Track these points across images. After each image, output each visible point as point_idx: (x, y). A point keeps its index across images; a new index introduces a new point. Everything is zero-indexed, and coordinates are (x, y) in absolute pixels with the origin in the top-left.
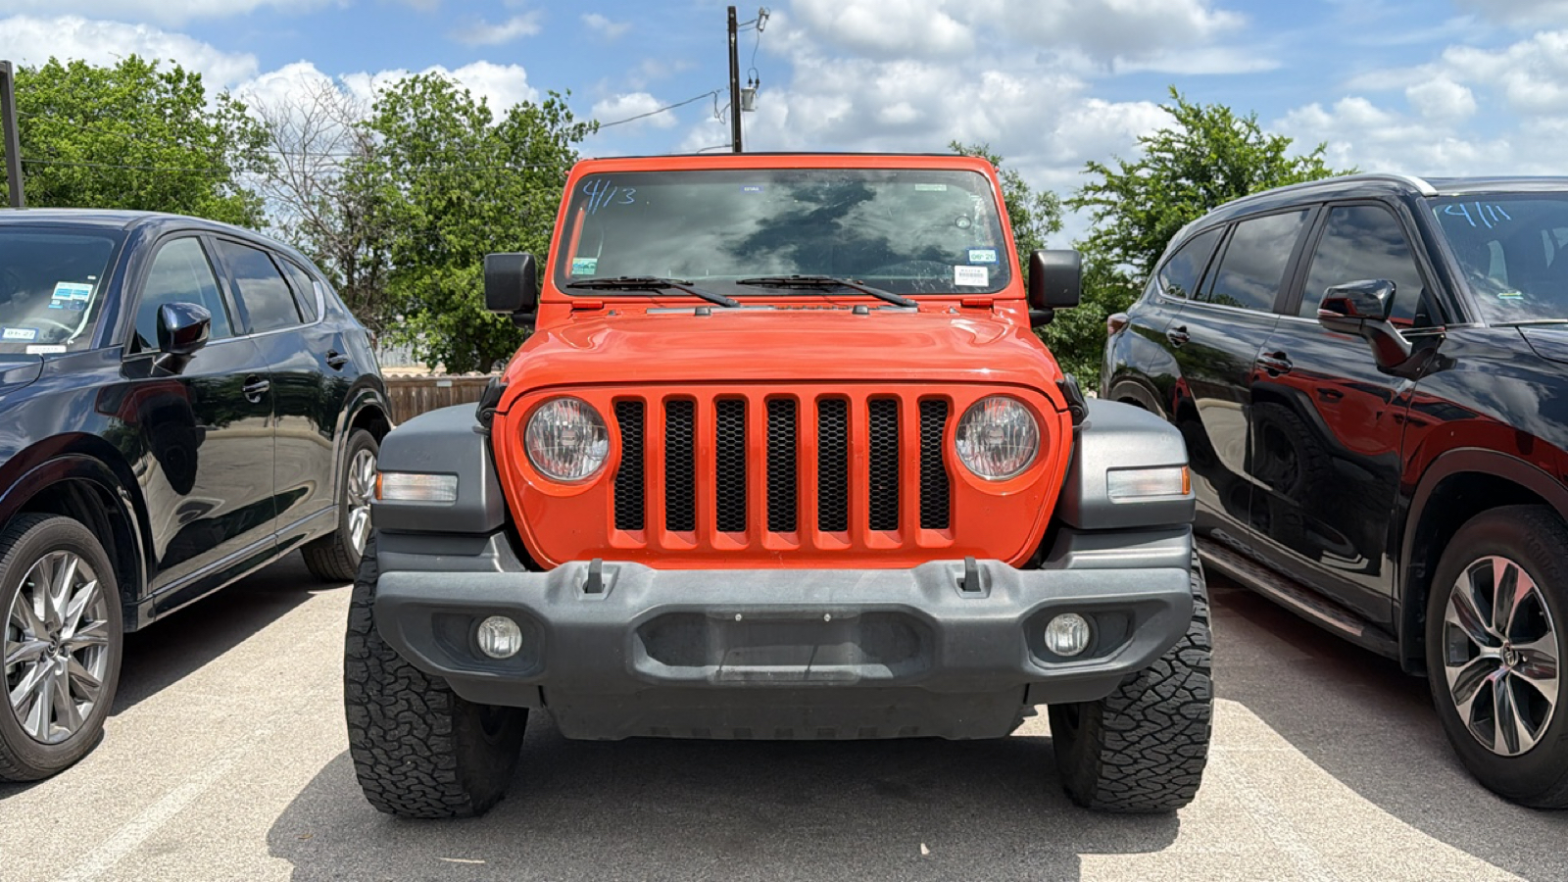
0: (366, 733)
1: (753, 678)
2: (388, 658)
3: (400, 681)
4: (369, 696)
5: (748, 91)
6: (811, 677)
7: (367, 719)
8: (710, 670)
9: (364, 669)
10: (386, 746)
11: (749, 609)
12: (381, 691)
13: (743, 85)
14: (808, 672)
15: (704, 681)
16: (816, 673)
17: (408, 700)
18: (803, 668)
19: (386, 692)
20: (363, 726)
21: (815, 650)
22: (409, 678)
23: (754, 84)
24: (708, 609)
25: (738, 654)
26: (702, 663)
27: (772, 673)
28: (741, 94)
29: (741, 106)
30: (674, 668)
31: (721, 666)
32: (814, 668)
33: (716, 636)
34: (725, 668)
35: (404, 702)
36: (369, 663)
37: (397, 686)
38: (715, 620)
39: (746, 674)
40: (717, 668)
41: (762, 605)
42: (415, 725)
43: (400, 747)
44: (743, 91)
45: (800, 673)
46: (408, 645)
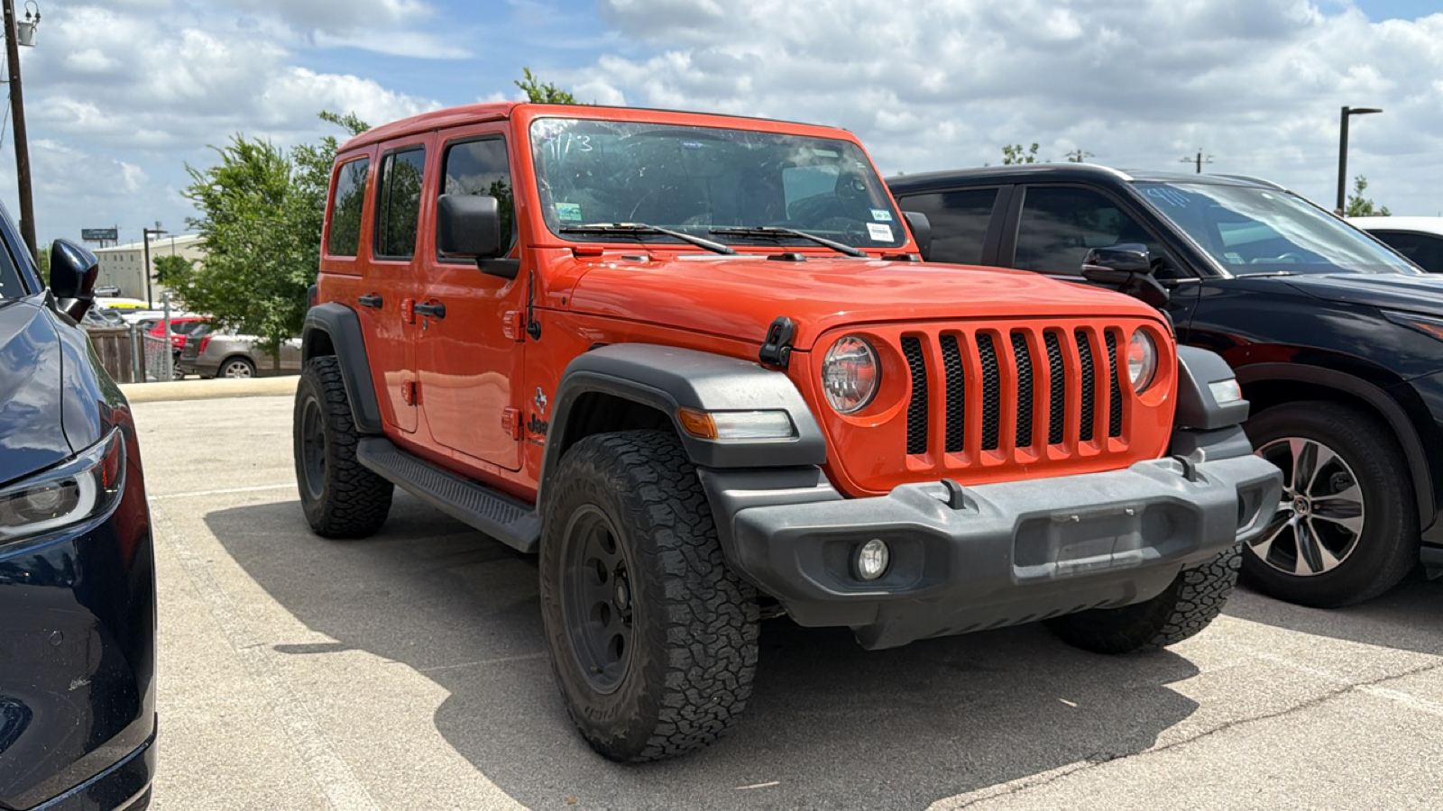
0: (686, 675)
1: (1080, 569)
2: (709, 596)
3: (721, 617)
4: (693, 636)
5: (27, 25)
6: (1114, 564)
7: (690, 661)
8: (1050, 567)
9: (688, 610)
10: (701, 685)
11: (1084, 510)
12: (704, 631)
13: (19, 16)
14: (1113, 559)
15: (1047, 576)
16: (1118, 560)
17: (728, 636)
18: (1108, 557)
19: (710, 630)
20: (684, 668)
21: (1116, 540)
22: (728, 613)
23: (33, 18)
24: (1053, 514)
25: (1067, 550)
26: (1042, 561)
27: (1092, 564)
28: (17, 27)
29: (18, 40)
30: (1024, 568)
31: (1056, 562)
32: (1116, 556)
33: (1055, 536)
34: (1061, 564)
35: (724, 638)
36: (692, 604)
37: (718, 624)
38: (1057, 524)
39: (1075, 566)
40: (1054, 564)
41: (1091, 506)
42: (732, 660)
43: (714, 683)
44: (19, 24)
45: (1107, 561)
46: (805, 575)
